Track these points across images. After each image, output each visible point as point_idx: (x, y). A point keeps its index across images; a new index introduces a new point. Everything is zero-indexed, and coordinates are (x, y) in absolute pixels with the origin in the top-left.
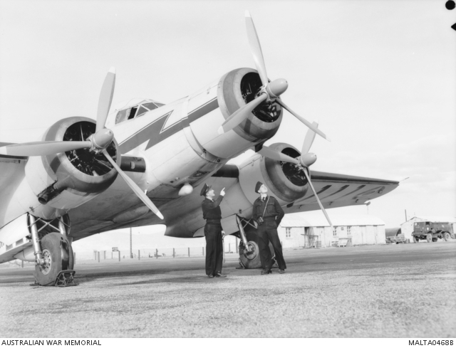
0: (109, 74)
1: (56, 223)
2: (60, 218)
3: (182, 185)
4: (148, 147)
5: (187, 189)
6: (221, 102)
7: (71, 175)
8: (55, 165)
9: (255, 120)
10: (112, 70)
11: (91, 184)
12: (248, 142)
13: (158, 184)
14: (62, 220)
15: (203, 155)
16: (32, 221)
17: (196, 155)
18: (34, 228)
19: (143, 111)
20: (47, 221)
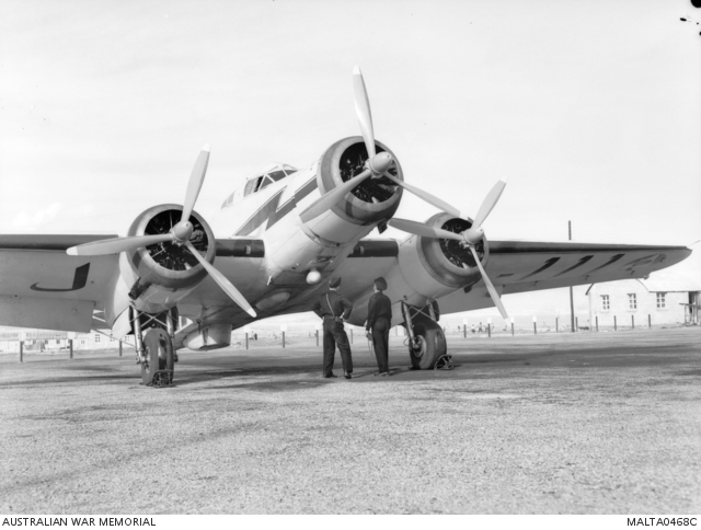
0: (202, 152)
1: (162, 316)
2: (167, 311)
3: (308, 271)
4: (268, 227)
5: (313, 277)
6: (320, 181)
7: (152, 270)
8: (136, 260)
9: (356, 201)
10: (206, 148)
11: (175, 280)
12: (358, 226)
13: (280, 271)
14: (170, 313)
15: (316, 239)
16: (135, 314)
17: (308, 239)
18: (136, 323)
19: (268, 182)
20: (152, 315)
